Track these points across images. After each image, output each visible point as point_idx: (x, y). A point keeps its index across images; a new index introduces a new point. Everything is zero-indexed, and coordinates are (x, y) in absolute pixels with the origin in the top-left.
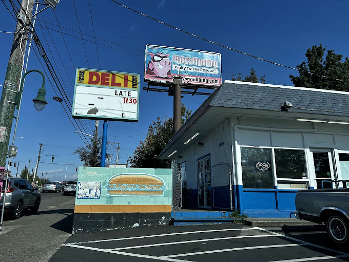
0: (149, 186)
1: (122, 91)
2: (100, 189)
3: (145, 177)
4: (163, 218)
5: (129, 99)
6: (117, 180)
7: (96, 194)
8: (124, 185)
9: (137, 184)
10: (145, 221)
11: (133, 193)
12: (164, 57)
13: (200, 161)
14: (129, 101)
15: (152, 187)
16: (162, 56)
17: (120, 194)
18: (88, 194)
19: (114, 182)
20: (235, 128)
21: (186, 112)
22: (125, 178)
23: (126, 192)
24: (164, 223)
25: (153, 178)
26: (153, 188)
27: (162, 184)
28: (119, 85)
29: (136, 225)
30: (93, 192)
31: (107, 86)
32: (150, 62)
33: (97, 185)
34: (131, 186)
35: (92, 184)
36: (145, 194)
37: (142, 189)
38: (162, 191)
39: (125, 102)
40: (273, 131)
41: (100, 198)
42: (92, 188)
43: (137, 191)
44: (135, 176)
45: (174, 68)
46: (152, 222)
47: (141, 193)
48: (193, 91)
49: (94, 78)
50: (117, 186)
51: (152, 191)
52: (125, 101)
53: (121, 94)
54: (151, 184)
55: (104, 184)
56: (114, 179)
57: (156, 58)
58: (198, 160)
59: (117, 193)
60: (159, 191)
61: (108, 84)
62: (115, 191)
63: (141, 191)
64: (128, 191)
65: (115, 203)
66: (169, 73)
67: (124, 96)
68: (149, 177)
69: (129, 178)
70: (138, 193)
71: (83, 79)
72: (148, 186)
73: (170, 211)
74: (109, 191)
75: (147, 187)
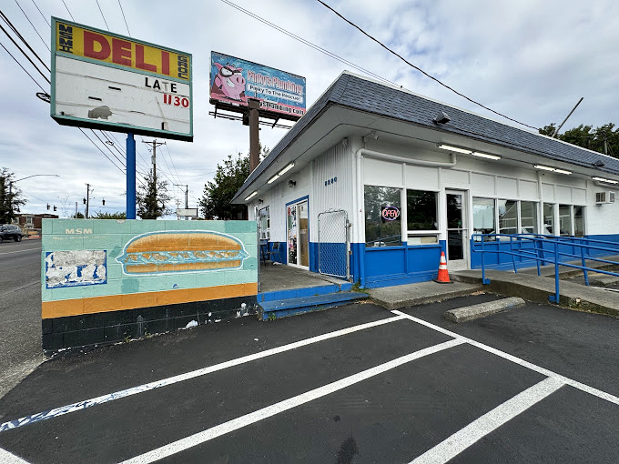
0: (214, 254)
1: (160, 81)
2: (105, 265)
3: (206, 236)
4: (244, 305)
5: (173, 98)
6: (145, 244)
7: (95, 276)
8: (162, 254)
9: (191, 249)
10: (210, 315)
11: (182, 268)
12: (235, 71)
13: (291, 206)
14: (174, 100)
15: (220, 255)
16: (233, 69)
17: (153, 272)
18: (74, 277)
19: (138, 248)
20: (359, 154)
21: (262, 150)
22: (162, 240)
23: (167, 267)
24: (246, 314)
25: (221, 238)
26: (222, 257)
27: (239, 248)
28: (153, 69)
29: (193, 323)
30: (87, 273)
31: (126, 67)
32: (217, 76)
33: (97, 257)
34: (177, 255)
35: (83, 255)
36: (207, 267)
37: (201, 259)
38: (240, 261)
39: (165, 102)
40: (408, 164)
41: (105, 282)
42: (83, 263)
43: (192, 264)
44: (184, 236)
45: (249, 88)
46: (222, 316)
47: (198, 267)
48: (273, 121)
49: (97, 47)
50: (146, 257)
51: (220, 262)
52: (167, 100)
53: (157, 85)
54: (217, 249)
55: (114, 254)
56: (136, 243)
57: (225, 72)
58: (287, 205)
59: (146, 270)
60: (233, 262)
61: (128, 63)
62: (142, 266)
63: (199, 263)
64: (169, 265)
65: (143, 289)
66: (242, 95)
67: (163, 89)
68: (214, 237)
69: (171, 241)
70: (191, 268)
71: (70, 43)
72: (211, 253)
73: (254, 292)
74: (127, 268)
75: (211, 256)
